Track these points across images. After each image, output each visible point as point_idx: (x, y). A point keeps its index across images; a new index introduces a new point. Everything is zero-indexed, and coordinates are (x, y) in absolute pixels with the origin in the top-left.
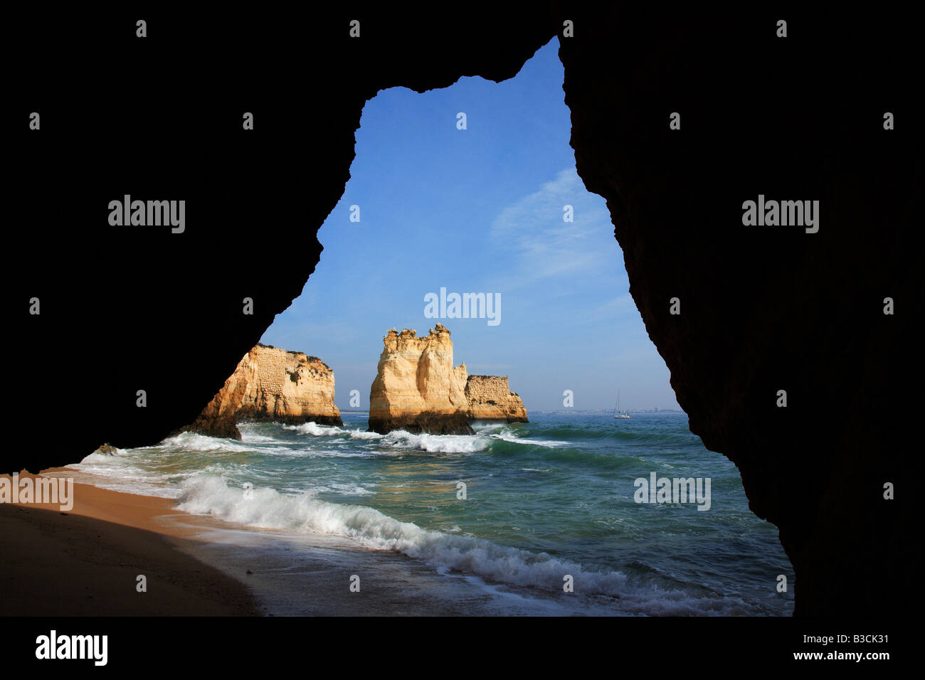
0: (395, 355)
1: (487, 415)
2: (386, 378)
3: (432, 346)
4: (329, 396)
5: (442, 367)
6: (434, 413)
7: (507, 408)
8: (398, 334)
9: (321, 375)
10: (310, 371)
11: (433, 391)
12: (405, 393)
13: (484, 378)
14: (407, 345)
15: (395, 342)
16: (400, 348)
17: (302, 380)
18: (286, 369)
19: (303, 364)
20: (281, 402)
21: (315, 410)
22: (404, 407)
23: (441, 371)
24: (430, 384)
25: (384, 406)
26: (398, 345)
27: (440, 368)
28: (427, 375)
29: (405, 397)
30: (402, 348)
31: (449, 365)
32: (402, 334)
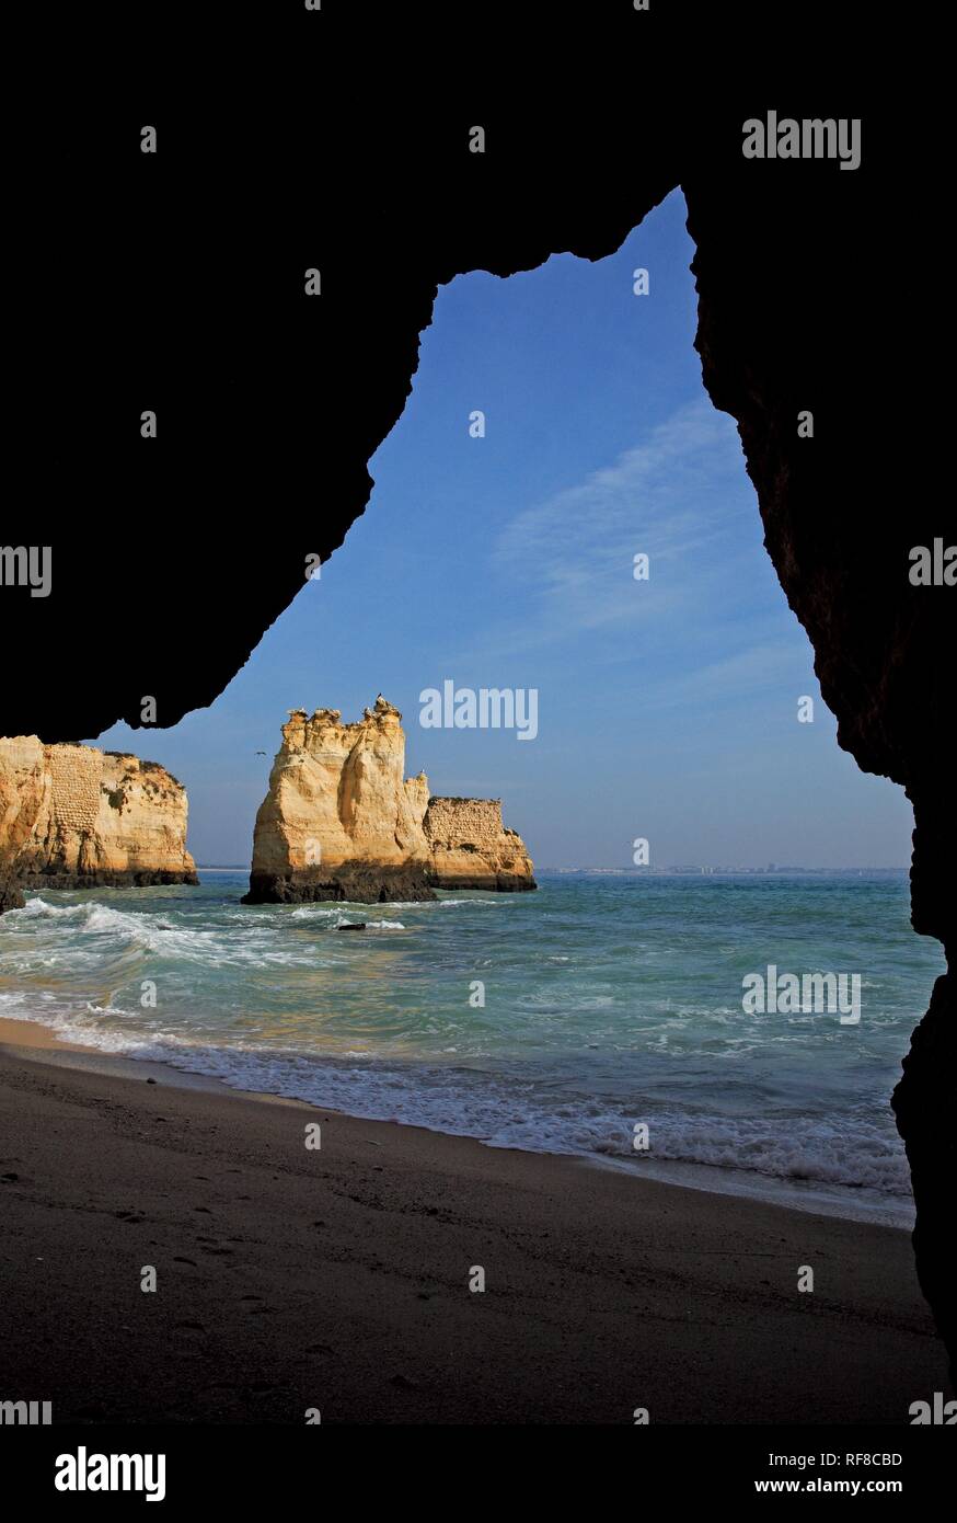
0: (301, 756)
1: (460, 870)
2: (283, 798)
3: (367, 740)
4: (177, 834)
5: (385, 778)
6: (367, 863)
7: (496, 859)
8: (308, 719)
9: (164, 796)
10: (144, 788)
11: (367, 823)
12: (318, 827)
13: (456, 801)
14: (322, 738)
15: (302, 733)
16: (310, 743)
17: (130, 805)
18: (102, 785)
19: (132, 776)
20: (91, 846)
21: (151, 860)
23: (383, 785)
24: (362, 810)
25: (279, 849)
26: (306, 739)
27: (381, 781)
28: (357, 794)
29: (317, 834)
30: (314, 743)
31: (396, 775)
32: (315, 717)
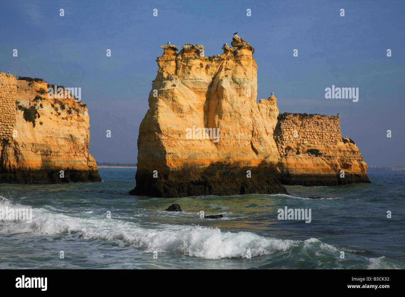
0: (174, 82)
1: (308, 170)
2: (160, 114)
3: (226, 69)
4: (82, 141)
5: (242, 99)
6: (229, 165)
7: (336, 161)
9: (70, 112)
10: (53, 106)
11: (228, 134)
13: (303, 116)
14: (190, 68)
15: (173, 63)
16: (180, 72)
17: (42, 119)
18: (17, 103)
19: (42, 96)
20: (10, 151)
21: (61, 161)
22: (186, 157)
23: (240, 105)
24: (224, 124)
25: (158, 154)
26: (177, 68)
27: (238, 101)
28: (219, 111)
29: (188, 143)
30: (184, 72)
31: (251, 96)
32: (183, 51)
